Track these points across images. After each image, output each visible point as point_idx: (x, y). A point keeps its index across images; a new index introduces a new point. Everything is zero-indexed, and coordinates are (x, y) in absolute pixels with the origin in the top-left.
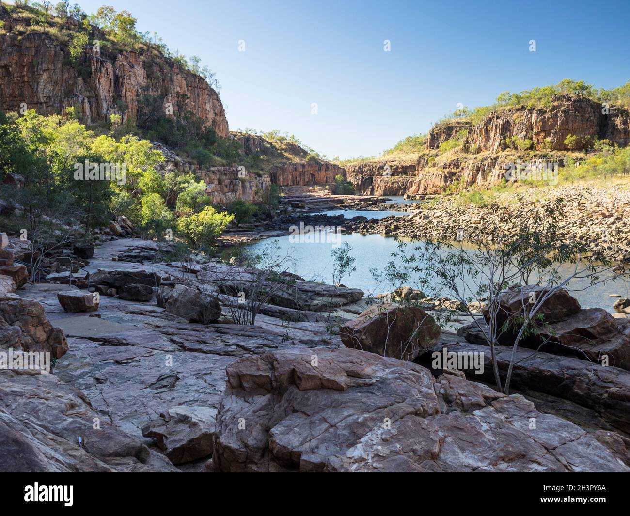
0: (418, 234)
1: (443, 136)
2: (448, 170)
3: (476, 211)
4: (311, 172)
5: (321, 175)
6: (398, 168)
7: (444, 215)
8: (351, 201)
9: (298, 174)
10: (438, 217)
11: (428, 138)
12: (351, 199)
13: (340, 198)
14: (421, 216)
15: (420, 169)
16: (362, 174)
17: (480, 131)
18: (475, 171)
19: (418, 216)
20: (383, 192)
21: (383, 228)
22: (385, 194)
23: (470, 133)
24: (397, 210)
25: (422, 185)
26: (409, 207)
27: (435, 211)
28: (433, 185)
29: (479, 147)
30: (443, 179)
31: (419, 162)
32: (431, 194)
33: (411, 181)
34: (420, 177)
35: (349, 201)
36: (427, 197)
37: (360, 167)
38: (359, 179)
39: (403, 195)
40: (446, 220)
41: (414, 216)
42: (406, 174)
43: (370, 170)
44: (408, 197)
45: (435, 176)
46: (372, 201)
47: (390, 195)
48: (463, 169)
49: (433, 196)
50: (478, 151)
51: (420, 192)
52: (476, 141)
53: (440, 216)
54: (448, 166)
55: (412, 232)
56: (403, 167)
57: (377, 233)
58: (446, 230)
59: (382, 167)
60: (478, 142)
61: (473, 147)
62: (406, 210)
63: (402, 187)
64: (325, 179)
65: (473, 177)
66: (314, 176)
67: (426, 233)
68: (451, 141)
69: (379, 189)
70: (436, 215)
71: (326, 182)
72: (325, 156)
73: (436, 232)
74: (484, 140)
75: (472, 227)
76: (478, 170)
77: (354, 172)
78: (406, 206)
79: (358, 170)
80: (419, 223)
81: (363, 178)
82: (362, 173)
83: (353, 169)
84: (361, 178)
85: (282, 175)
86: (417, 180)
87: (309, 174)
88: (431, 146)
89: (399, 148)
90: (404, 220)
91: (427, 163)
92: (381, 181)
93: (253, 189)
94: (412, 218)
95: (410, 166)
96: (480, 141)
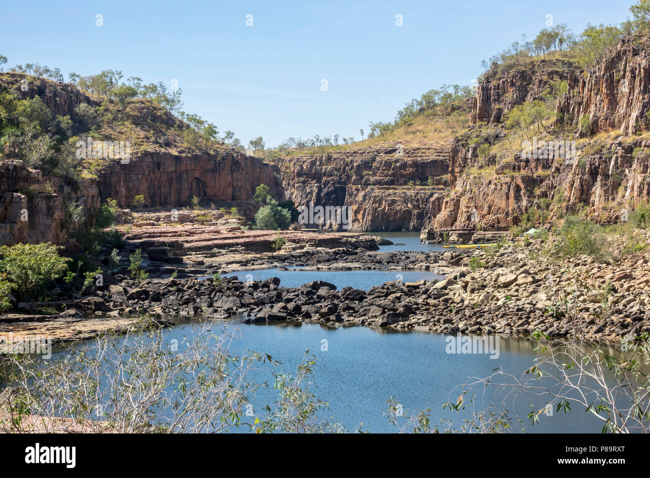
0: (461, 326)
1: (511, 95)
2: (523, 172)
3: (595, 270)
4: (197, 175)
5: (221, 182)
6: (404, 166)
7: (520, 281)
8: (294, 245)
9: (164, 177)
10: (507, 285)
11: (477, 96)
12: (294, 241)
13: (267, 238)
14: (467, 283)
15: (457, 170)
16: (319, 181)
17: (596, 83)
18: (586, 177)
19: (460, 284)
20: (369, 223)
21: (375, 310)
22: (374, 228)
23: (572, 87)
24: (405, 268)
25: (463, 208)
26: (436, 262)
27: (500, 271)
28: (490, 207)
29: (595, 122)
30: (512, 193)
31: (455, 151)
32: (485, 230)
33: (438, 199)
34: (459, 188)
35: (289, 245)
36: (475, 236)
37: (313, 163)
38: (311, 193)
39: (417, 230)
40: (525, 294)
41: (450, 283)
42: (423, 180)
43: (338, 170)
44: (431, 235)
45: (492, 187)
46: (344, 244)
47: (387, 230)
48: (558, 170)
49: (489, 234)
50: (593, 130)
51: (459, 224)
52: (588, 105)
53: (510, 283)
54: (523, 164)
55: (446, 322)
56: (415, 164)
57: (363, 323)
58: (528, 318)
59: (367, 165)
60: (592, 108)
61: (583, 121)
62: (427, 268)
63: (416, 211)
64: (230, 191)
65: (582, 191)
66: (204, 185)
67: (480, 323)
68: (529, 107)
69: (360, 216)
70: (502, 280)
71: (233, 199)
72: (229, 135)
73: (503, 322)
74: (605, 105)
75: (587, 310)
76: (594, 173)
77: (299, 174)
78: (428, 257)
79: (310, 169)
80: (462, 301)
81: (320, 190)
82: (318, 177)
83: (297, 168)
84: (315, 190)
85: (126, 181)
86: (453, 195)
87: (190, 180)
88: (483, 115)
89: (407, 119)
90: (425, 292)
91: (475, 155)
92: (365, 196)
93: (56, 216)
94: (445, 288)
95: (434, 162)
96: (597, 108)
